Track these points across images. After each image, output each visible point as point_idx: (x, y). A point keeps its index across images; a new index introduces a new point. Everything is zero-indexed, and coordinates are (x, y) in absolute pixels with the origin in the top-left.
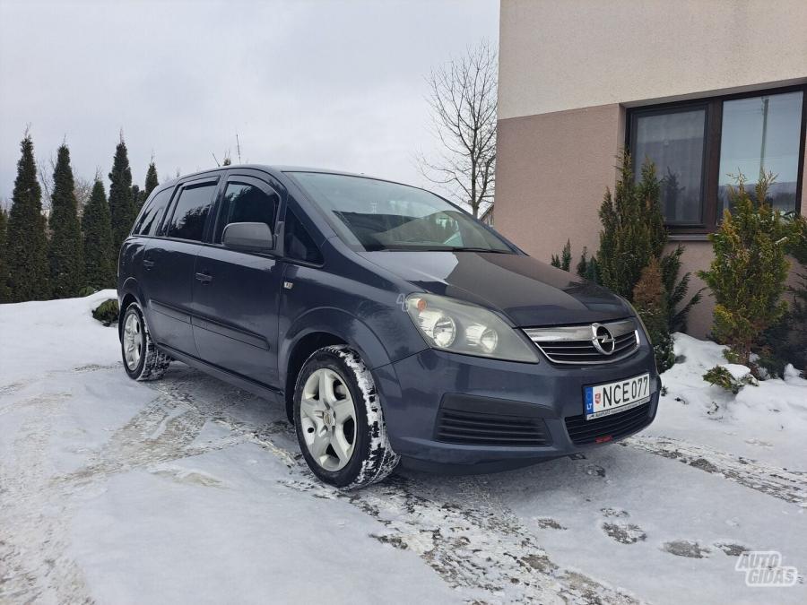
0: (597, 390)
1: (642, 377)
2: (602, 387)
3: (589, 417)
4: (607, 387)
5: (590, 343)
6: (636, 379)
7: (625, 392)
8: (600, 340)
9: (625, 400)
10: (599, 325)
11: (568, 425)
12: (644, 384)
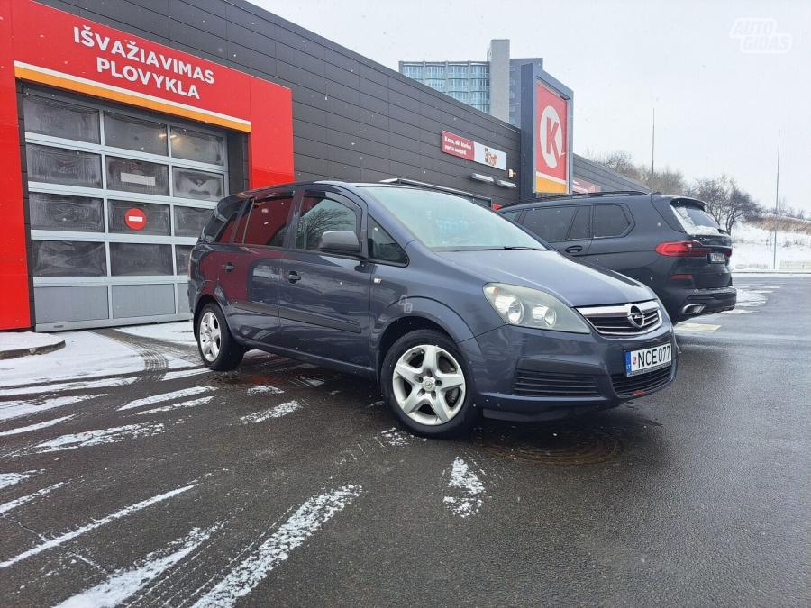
0: (634, 354)
1: (666, 346)
2: (637, 352)
3: (628, 375)
4: (641, 352)
5: (626, 319)
6: (662, 347)
7: (654, 357)
8: (633, 317)
9: (654, 363)
10: (632, 305)
11: (613, 380)
12: (667, 351)
